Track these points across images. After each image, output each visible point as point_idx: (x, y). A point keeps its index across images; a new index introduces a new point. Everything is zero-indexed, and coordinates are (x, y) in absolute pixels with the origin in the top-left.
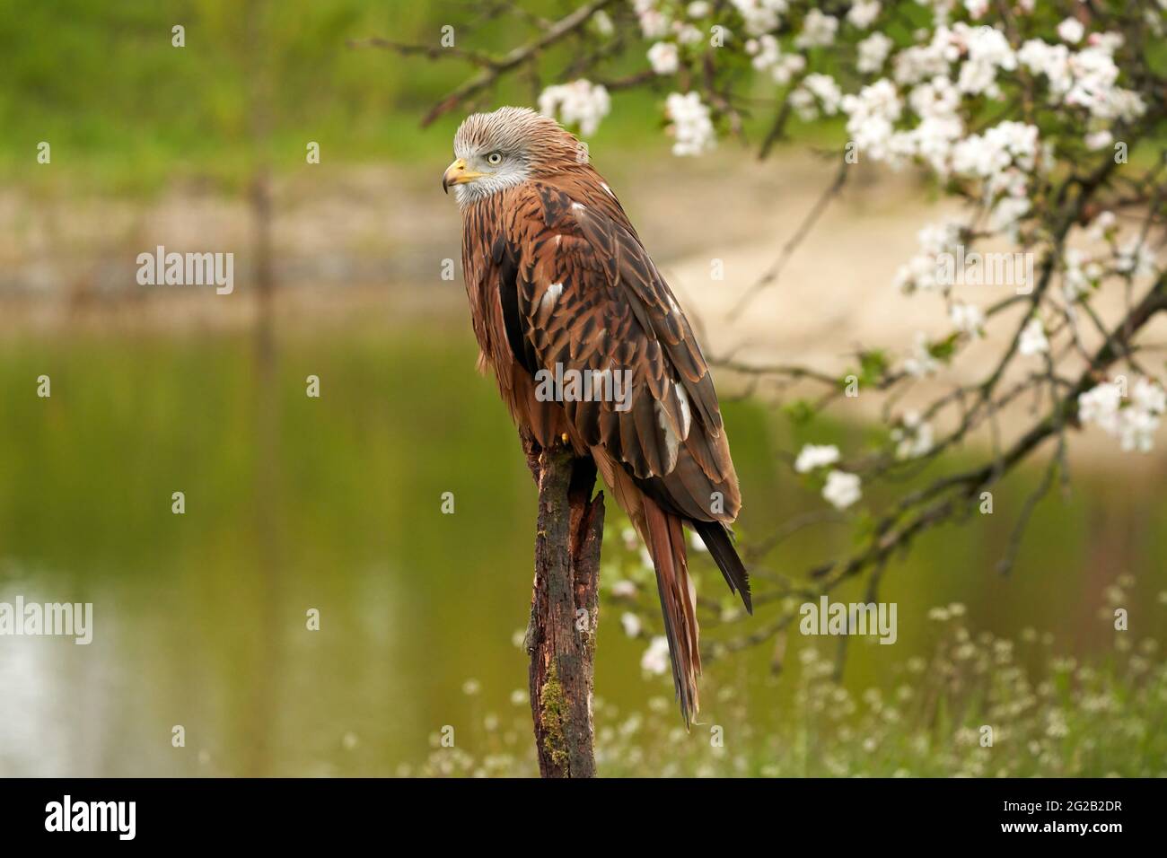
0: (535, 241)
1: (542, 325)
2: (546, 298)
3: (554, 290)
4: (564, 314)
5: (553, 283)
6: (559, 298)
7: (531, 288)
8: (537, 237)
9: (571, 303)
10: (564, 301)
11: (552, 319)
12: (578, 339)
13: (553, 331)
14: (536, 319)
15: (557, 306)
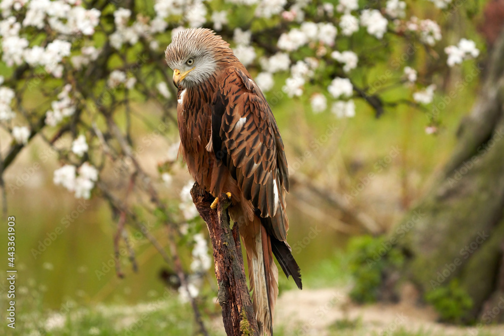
0: (235, 95)
1: (233, 137)
2: (238, 124)
3: (242, 120)
4: (246, 133)
5: (242, 117)
6: (244, 125)
7: (231, 119)
8: (236, 93)
9: (249, 128)
10: (246, 126)
11: (239, 135)
12: (251, 146)
13: (238, 141)
14: (231, 134)
15: (243, 129)
